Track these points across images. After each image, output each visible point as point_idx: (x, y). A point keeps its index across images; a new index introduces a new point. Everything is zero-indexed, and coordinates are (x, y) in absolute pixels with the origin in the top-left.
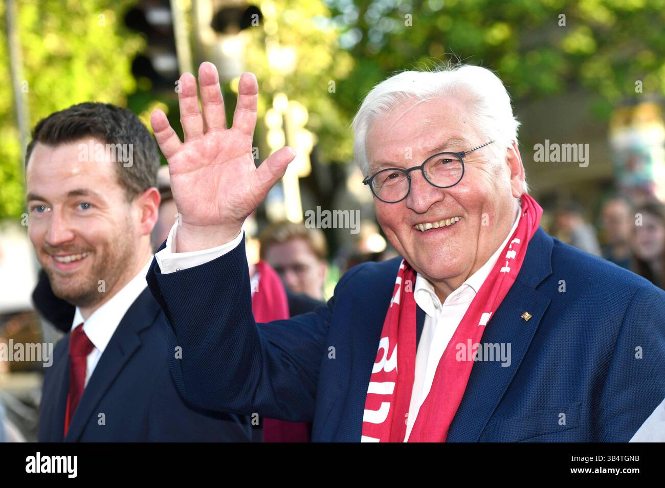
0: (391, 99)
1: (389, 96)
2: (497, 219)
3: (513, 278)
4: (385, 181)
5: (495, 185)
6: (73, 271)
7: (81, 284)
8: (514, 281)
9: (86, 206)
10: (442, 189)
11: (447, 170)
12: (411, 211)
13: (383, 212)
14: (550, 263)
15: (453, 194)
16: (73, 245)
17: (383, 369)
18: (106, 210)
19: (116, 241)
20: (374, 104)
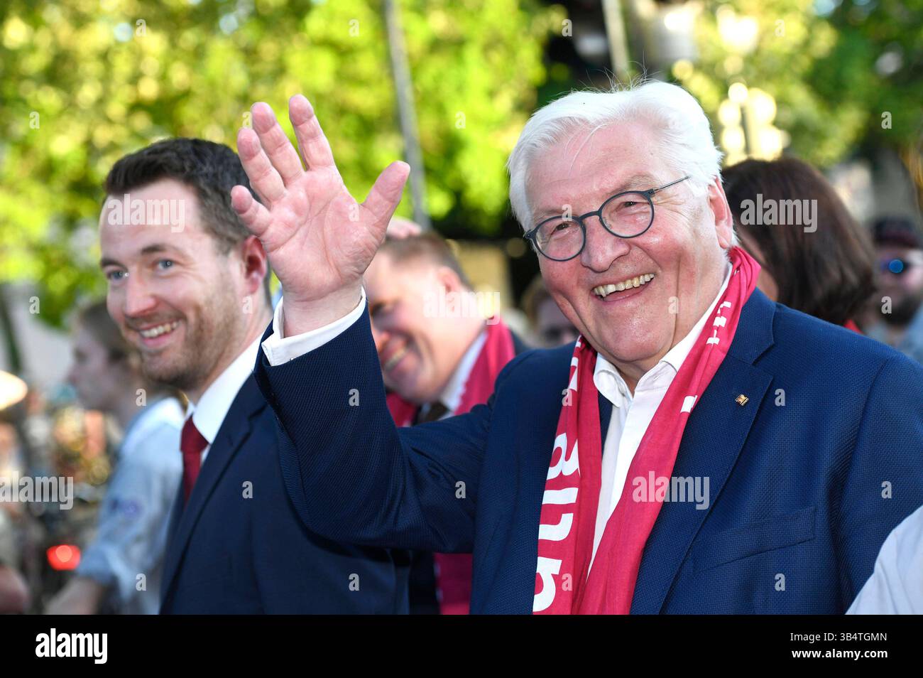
0: (558, 127)
1: (554, 124)
2: (699, 275)
3: (724, 352)
4: (552, 234)
5: (695, 231)
6: (162, 346)
7: (174, 362)
8: (725, 356)
9: (167, 263)
10: (627, 240)
11: (632, 215)
12: (588, 270)
13: (552, 275)
14: (771, 330)
15: (640, 244)
16: (156, 314)
17: (561, 473)
18: (192, 266)
19: (209, 302)
20: (536, 135)
